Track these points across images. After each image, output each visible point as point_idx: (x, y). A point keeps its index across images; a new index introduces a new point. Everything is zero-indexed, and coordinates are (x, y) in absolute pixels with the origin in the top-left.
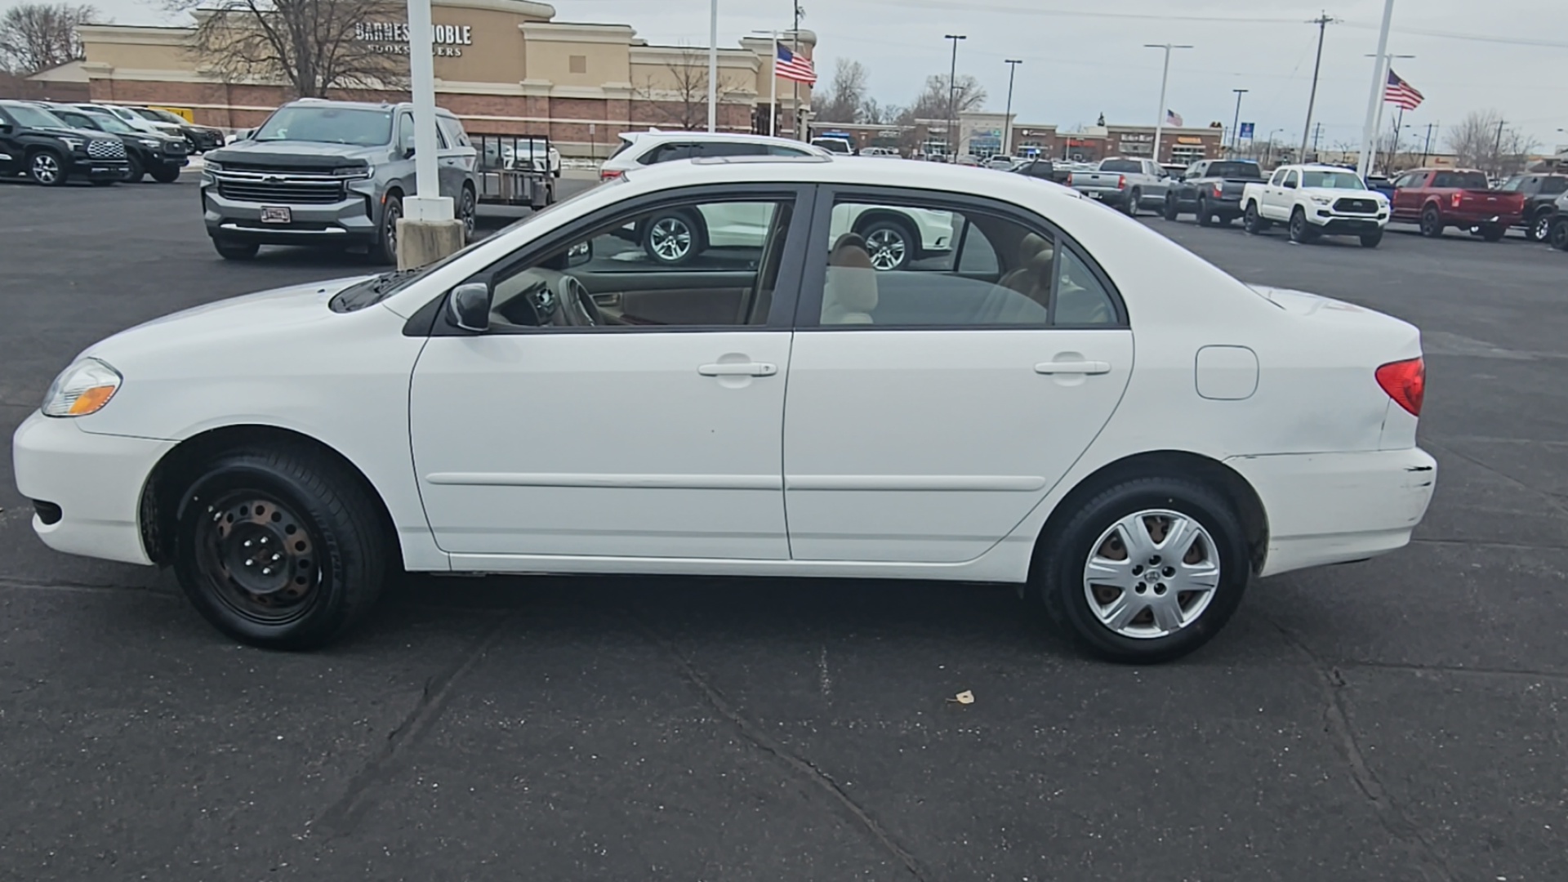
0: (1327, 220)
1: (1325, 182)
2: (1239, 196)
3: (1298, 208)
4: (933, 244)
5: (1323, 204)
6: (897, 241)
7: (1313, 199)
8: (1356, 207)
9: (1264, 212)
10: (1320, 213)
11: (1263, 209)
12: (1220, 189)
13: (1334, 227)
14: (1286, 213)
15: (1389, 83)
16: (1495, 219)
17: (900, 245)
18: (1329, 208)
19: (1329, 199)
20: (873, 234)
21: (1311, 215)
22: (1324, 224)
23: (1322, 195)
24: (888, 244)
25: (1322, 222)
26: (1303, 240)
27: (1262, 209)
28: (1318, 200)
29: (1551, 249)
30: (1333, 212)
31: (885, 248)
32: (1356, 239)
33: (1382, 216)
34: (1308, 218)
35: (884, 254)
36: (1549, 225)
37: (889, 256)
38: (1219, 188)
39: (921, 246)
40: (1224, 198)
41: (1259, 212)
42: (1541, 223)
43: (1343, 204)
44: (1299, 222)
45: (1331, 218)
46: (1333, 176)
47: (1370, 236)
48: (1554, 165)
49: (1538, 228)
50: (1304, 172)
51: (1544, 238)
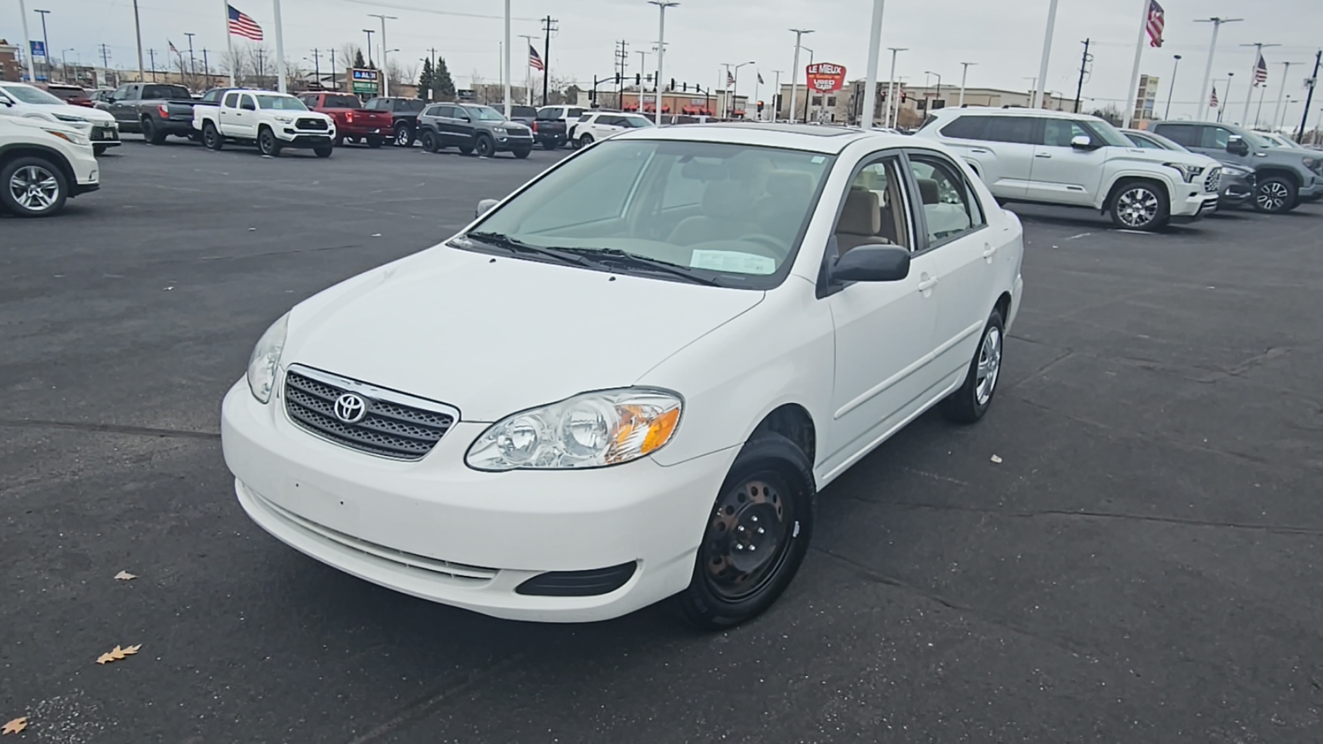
0: (294, 136)
1: (274, 104)
2: (190, 117)
3: (264, 127)
4: (88, 179)
5: (287, 123)
6: (46, 178)
7: (277, 119)
8: (312, 125)
9: (223, 131)
10: (286, 130)
11: (222, 128)
12: (166, 111)
13: (300, 142)
14: (253, 132)
15: (230, 18)
16: (378, 131)
17: (50, 181)
18: (292, 126)
19: (290, 120)
20: (16, 173)
21: (279, 133)
22: (291, 140)
23: (283, 115)
24: (36, 182)
25: (290, 139)
26: (276, 154)
27: (220, 128)
28: (282, 120)
29: (424, 152)
30: (296, 129)
31: (33, 186)
32: (311, 152)
33: (331, 132)
34: (277, 135)
35: (34, 193)
36: (407, 134)
37: (41, 195)
38: (165, 109)
39: (76, 181)
40: (172, 118)
41: (219, 131)
42: (401, 133)
43: (303, 123)
44: (268, 139)
45: (296, 135)
46: (280, 100)
47: (322, 149)
48: (305, 85)
49: (400, 137)
50: (257, 96)
51: (406, 143)
